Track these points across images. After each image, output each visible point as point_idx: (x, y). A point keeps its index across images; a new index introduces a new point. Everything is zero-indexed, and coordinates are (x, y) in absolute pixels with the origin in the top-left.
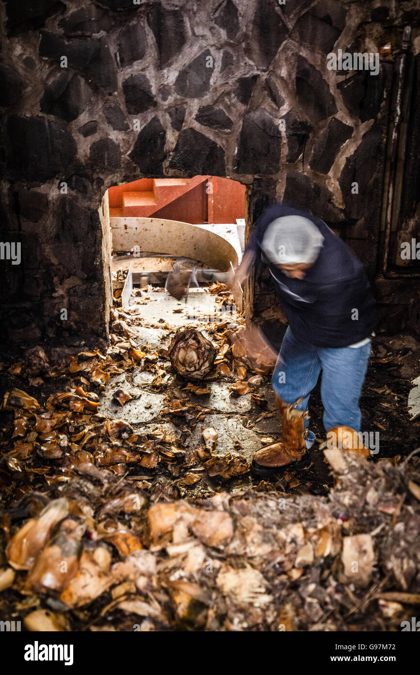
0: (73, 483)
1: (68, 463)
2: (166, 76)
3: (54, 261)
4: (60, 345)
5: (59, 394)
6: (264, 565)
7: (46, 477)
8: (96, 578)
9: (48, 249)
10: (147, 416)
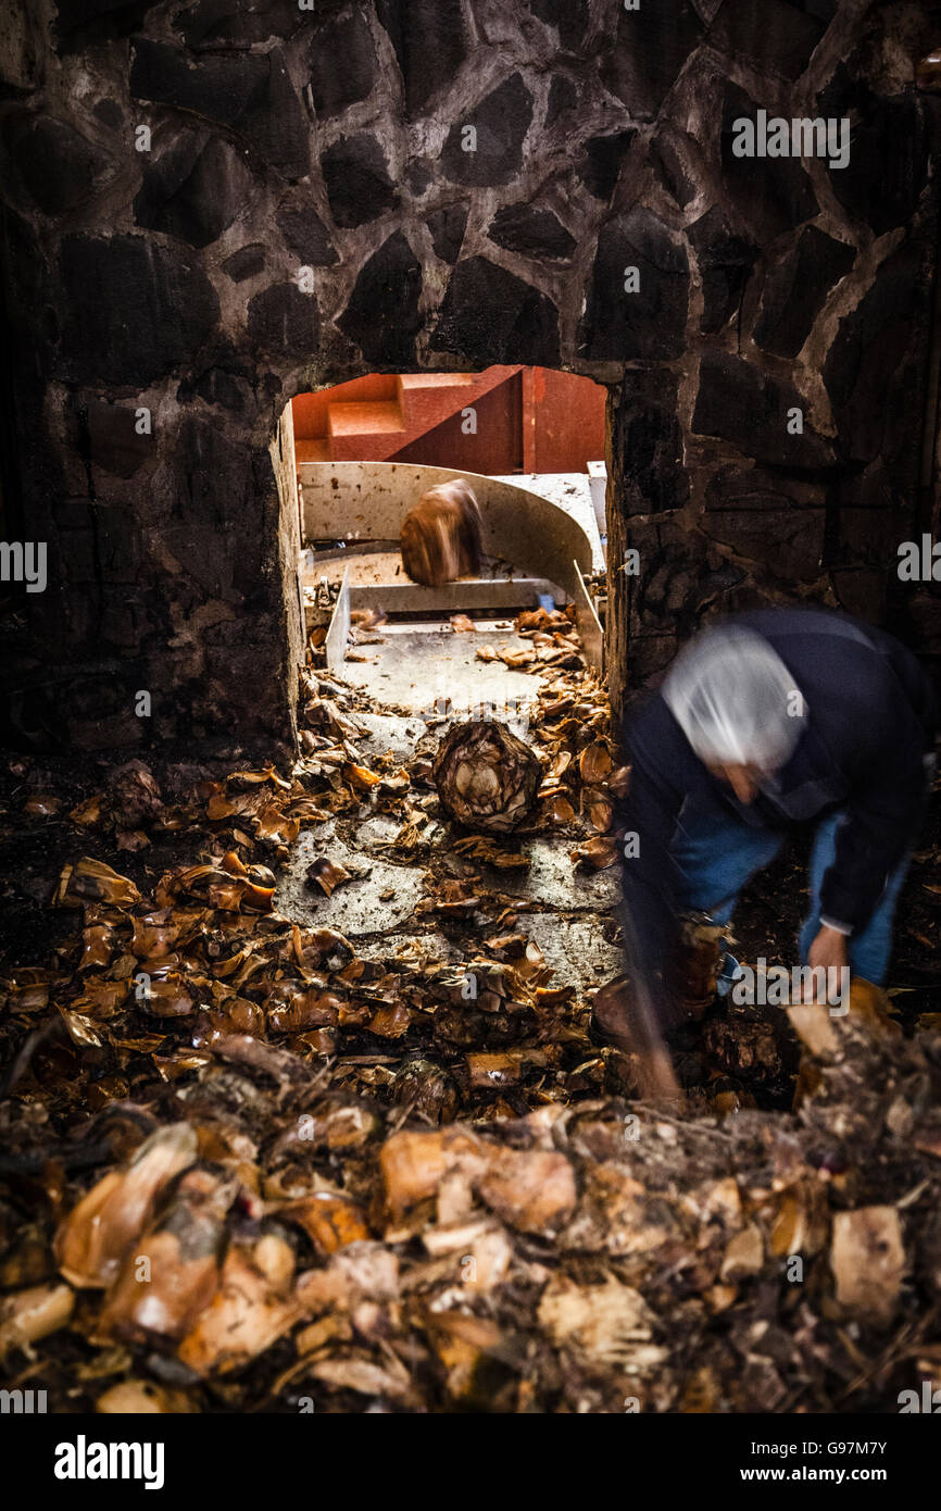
0: (209, 1082)
1: (205, 1026)
2: (421, 137)
3: (171, 565)
4: (187, 756)
5: (185, 870)
6: (648, 1277)
7: (157, 1058)
8: (259, 1307)
9: (155, 539)
10: (385, 918)
